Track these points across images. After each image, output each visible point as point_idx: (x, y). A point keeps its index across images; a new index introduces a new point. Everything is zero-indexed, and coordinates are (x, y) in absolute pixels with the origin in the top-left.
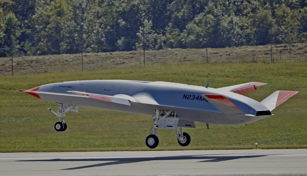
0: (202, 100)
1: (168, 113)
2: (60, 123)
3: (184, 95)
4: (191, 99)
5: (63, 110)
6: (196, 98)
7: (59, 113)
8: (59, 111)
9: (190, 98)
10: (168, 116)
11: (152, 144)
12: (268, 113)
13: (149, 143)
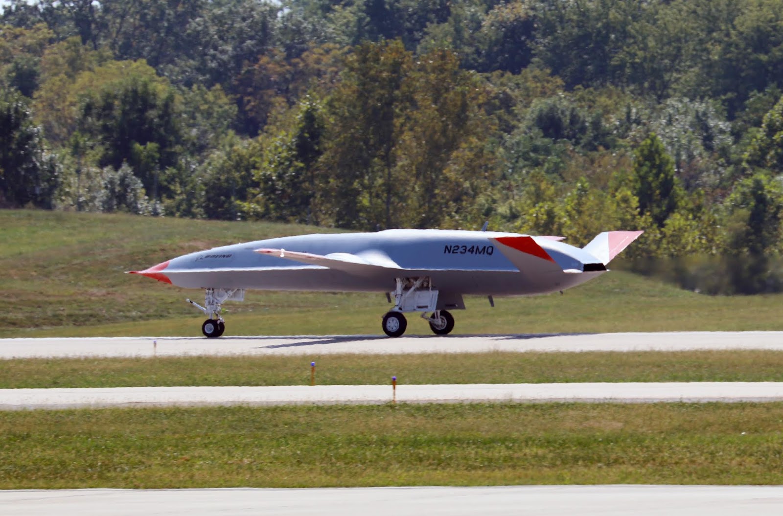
0: (480, 253)
1: (417, 284)
2: (213, 322)
3: (446, 247)
4: (459, 253)
5: (216, 301)
6: (469, 251)
7: (208, 307)
8: (209, 302)
9: (459, 251)
10: (418, 289)
11: (394, 328)
12: (599, 267)
13: (390, 329)
